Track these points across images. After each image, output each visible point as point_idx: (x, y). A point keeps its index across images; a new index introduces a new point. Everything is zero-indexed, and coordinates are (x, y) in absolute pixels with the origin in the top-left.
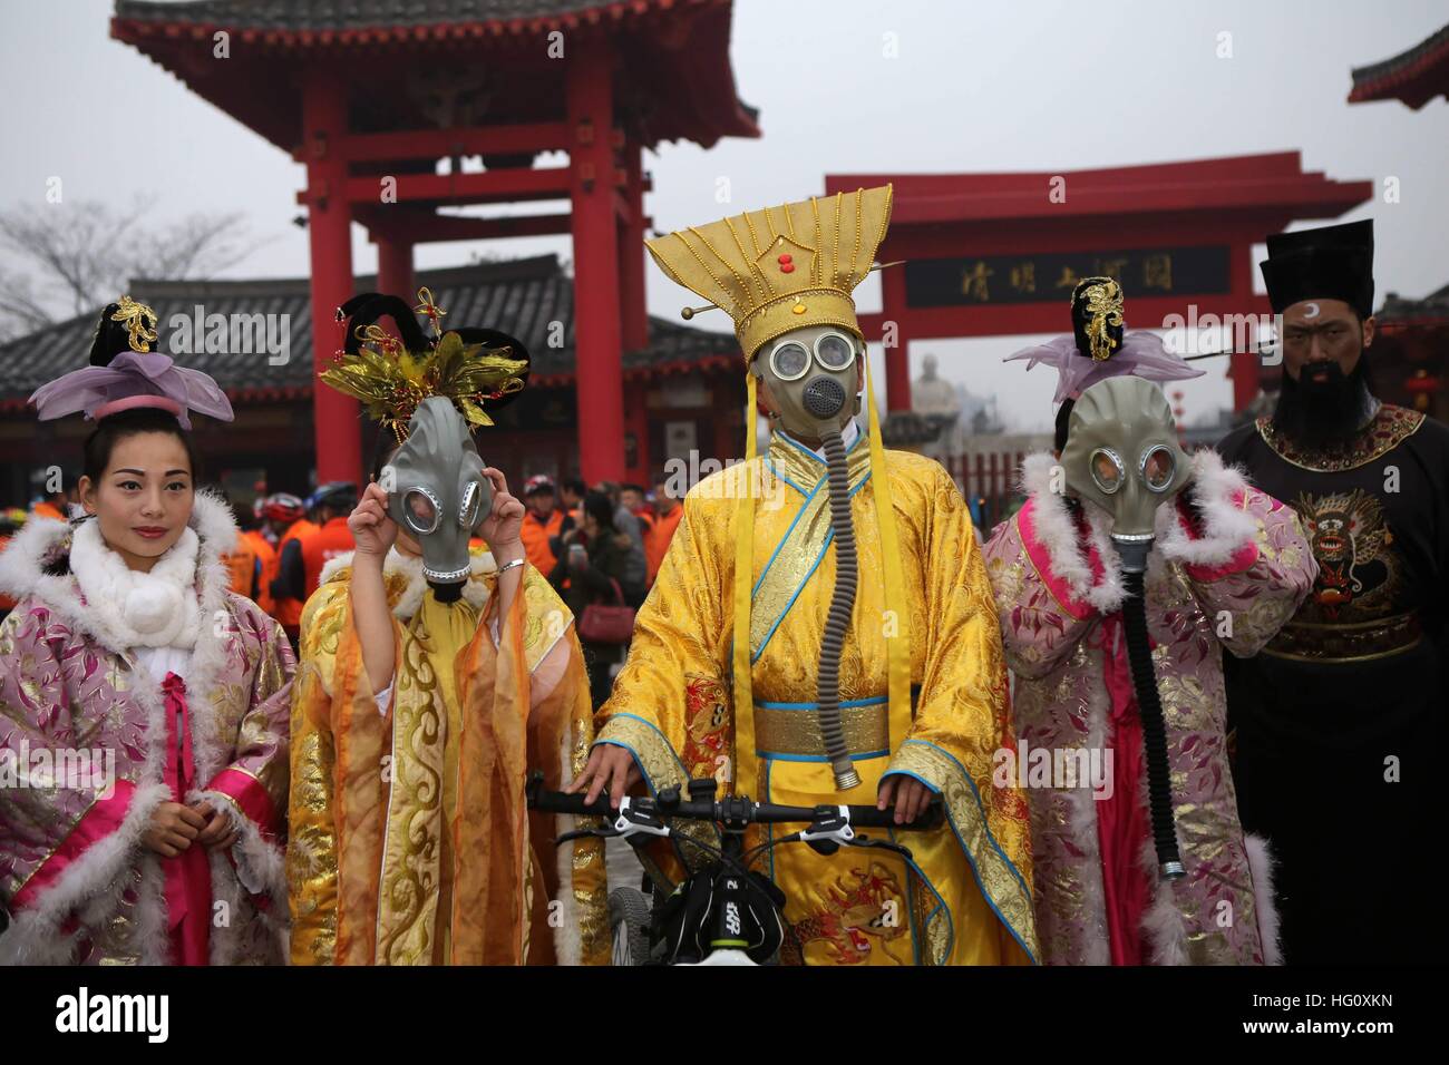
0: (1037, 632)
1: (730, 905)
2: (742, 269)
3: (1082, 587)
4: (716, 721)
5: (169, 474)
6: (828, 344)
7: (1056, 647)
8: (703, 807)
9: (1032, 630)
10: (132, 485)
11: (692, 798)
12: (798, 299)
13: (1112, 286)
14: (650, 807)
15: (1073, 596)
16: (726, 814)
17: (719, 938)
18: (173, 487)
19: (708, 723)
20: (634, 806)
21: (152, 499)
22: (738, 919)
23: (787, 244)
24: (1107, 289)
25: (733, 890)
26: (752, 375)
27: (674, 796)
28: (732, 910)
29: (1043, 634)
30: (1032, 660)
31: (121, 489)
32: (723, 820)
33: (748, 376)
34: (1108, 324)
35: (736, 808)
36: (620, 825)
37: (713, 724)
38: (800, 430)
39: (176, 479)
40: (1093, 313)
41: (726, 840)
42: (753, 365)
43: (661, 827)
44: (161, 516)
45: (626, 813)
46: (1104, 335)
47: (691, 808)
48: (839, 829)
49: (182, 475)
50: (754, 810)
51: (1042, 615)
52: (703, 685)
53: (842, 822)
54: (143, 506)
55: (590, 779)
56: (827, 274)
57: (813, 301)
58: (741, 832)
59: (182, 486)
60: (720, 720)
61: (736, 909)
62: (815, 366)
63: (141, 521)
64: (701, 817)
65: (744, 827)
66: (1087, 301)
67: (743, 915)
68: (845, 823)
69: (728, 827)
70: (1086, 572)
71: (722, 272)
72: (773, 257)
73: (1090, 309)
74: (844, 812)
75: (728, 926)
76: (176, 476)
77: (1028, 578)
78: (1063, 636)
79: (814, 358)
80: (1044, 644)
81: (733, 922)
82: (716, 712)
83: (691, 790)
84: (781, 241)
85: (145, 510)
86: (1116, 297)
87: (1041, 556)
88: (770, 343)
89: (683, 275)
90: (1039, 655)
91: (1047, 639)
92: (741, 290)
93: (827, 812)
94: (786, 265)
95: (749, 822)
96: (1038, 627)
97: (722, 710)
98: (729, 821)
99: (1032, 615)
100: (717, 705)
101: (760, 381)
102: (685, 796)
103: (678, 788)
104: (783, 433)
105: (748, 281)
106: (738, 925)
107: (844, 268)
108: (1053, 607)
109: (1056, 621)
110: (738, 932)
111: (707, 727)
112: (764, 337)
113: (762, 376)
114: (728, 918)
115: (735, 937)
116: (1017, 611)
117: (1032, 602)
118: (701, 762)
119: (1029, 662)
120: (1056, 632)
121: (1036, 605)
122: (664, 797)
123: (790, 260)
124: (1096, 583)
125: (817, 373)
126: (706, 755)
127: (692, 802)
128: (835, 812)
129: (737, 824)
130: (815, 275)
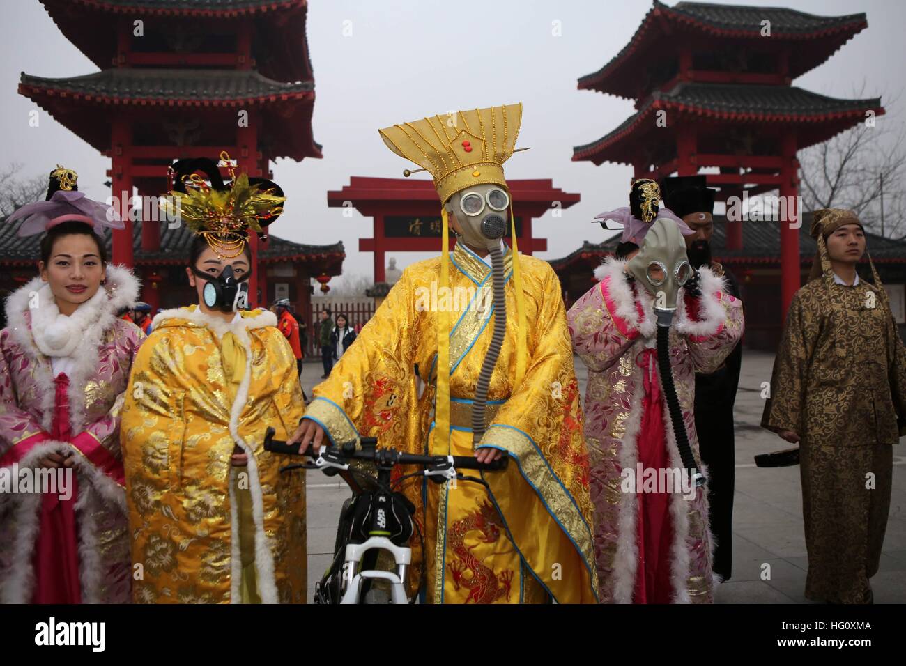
0: (606, 345)
1: (380, 511)
2: (441, 149)
3: (635, 323)
4: (390, 403)
5: (86, 256)
6: (494, 195)
7: (615, 353)
8: (369, 454)
9: (603, 344)
10: (63, 263)
11: (363, 448)
12: (475, 168)
13: (655, 185)
14: (338, 452)
15: (629, 327)
16: (382, 458)
17: (372, 530)
18: (88, 264)
19: (385, 404)
20: (328, 452)
21: (77, 270)
22: (384, 519)
23: (466, 134)
24: (652, 186)
25: (382, 502)
26: (445, 209)
27: (352, 446)
28: (381, 513)
29: (609, 346)
30: (602, 360)
31: (58, 265)
32: (380, 461)
33: (443, 211)
34: (652, 204)
35: (388, 455)
36: (319, 462)
37: (388, 405)
38: (476, 244)
39: (89, 259)
40: (645, 198)
41: (381, 472)
42: (447, 205)
43: (343, 464)
44: (81, 279)
45: (323, 455)
46: (650, 209)
47: (361, 454)
48: (448, 469)
49: (95, 258)
50: (398, 457)
51: (610, 336)
52: (386, 382)
53: (450, 465)
54: (71, 274)
55: (303, 435)
56: (490, 153)
57: (484, 169)
58: (389, 469)
59: (94, 263)
60: (392, 403)
61: (383, 513)
62: (487, 208)
63: (71, 282)
64: (367, 459)
65: (392, 466)
66: (642, 191)
67: (389, 517)
68: (451, 466)
69: (383, 466)
70: (636, 315)
71: (429, 149)
72: (459, 142)
73: (644, 196)
74: (451, 460)
75: (378, 523)
76: (88, 258)
77: (605, 317)
78: (620, 348)
79: (487, 204)
80: (609, 352)
81: (381, 520)
82: (391, 398)
83: (362, 443)
84: (463, 133)
85: (72, 276)
86: (656, 190)
87: (611, 307)
88: (459, 193)
89: (404, 151)
90: (606, 357)
91: (611, 349)
92: (440, 160)
93: (441, 459)
94: (467, 147)
95: (395, 463)
96: (606, 342)
97: (395, 397)
98: (383, 462)
99: (604, 336)
100: (392, 394)
101: (450, 214)
102: (358, 446)
103: (354, 441)
104: (464, 246)
105: (445, 156)
106: (384, 522)
107: (500, 150)
108: (615, 333)
109: (617, 340)
110: (384, 527)
111: (384, 406)
112: (455, 189)
113: (452, 212)
114: (379, 519)
115: (382, 529)
116: (597, 334)
117: (605, 330)
118: (377, 425)
119: (600, 361)
120: (617, 346)
121: (606, 331)
122: (346, 447)
123: (469, 145)
124: (641, 321)
125: (488, 212)
126: (380, 422)
127: (362, 450)
128: (445, 458)
129: (388, 464)
130: (485, 154)
